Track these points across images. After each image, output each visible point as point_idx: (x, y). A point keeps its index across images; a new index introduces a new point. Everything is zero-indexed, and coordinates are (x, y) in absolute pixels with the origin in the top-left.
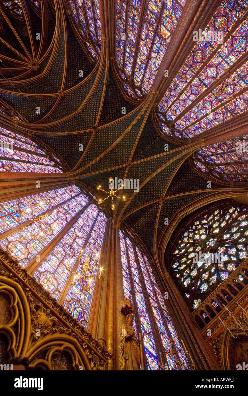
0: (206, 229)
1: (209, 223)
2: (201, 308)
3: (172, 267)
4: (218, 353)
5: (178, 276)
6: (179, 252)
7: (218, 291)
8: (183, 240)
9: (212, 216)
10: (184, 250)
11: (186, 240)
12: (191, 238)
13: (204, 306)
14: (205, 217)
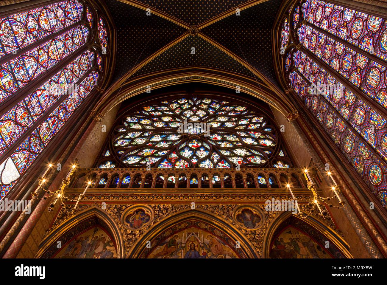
0: (208, 114)
1: (219, 111)
2: (108, 172)
3: (126, 117)
4: (62, 218)
5: (121, 130)
6: (152, 111)
7: (133, 172)
8: (170, 104)
9: (232, 108)
10: (160, 113)
11: (174, 106)
12: (181, 109)
13: (114, 172)
14: (224, 103)
